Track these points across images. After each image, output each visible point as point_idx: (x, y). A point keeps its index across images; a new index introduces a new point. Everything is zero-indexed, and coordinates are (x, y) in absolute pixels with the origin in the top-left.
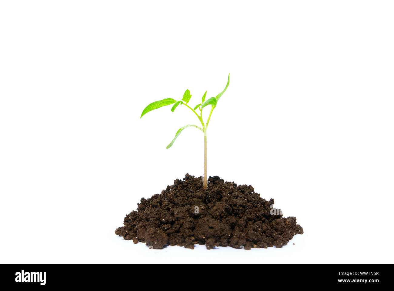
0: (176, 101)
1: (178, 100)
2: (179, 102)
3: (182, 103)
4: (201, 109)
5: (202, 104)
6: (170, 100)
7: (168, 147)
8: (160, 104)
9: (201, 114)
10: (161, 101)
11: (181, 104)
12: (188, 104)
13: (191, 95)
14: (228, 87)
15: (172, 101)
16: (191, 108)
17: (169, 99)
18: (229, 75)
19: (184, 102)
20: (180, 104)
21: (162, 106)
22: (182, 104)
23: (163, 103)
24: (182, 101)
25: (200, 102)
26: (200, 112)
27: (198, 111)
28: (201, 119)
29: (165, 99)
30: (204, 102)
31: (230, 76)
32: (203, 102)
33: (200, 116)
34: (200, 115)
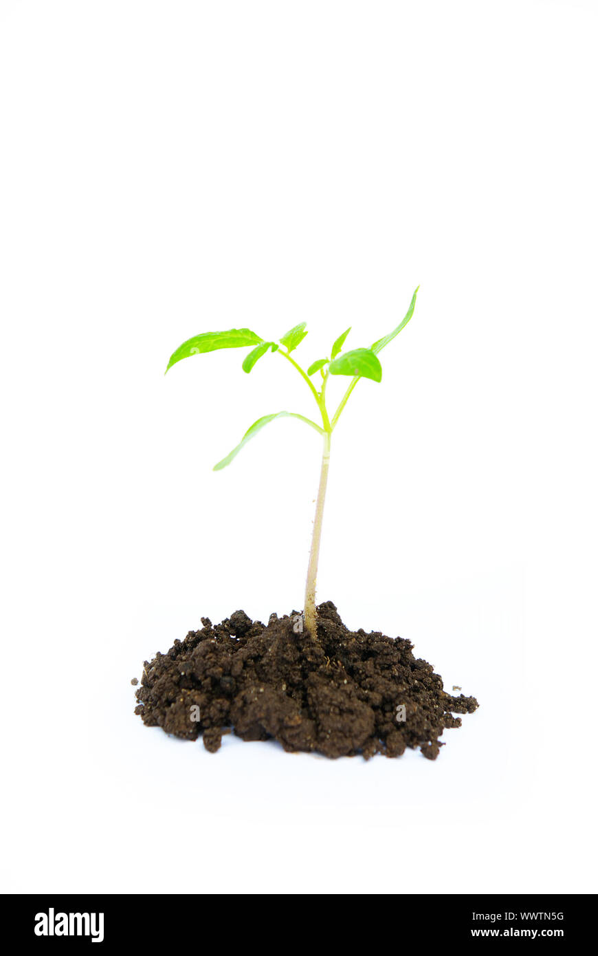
0: (262, 340)
1: (267, 339)
2: (268, 345)
3: (275, 348)
4: (325, 373)
5: (330, 359)
6: (246, 337)
7: (219, 467)
8: (215, 342)
9: (323, 387)
10: (222, 334)
11: (273, 351)
12: (293, 354)
13: (306, 333)
14: (408, 325)
15: (250, 339)
16: (300, 366)
17: (246, 331)
18: (416, 291)
19: (284, 348)
20: (270, 349)
21: (220, 348)
22: (276, 352)
23: (224, 339)
24: (277, 343)
25: (326, 353)
26: (322, 380)
27: (316, 378)
28: (320, 398)
29: (234, 331)
30: (339, 356)
31: (418, 294)
32: (333, 354)
33: (321, 391)
34: (318, 389)
